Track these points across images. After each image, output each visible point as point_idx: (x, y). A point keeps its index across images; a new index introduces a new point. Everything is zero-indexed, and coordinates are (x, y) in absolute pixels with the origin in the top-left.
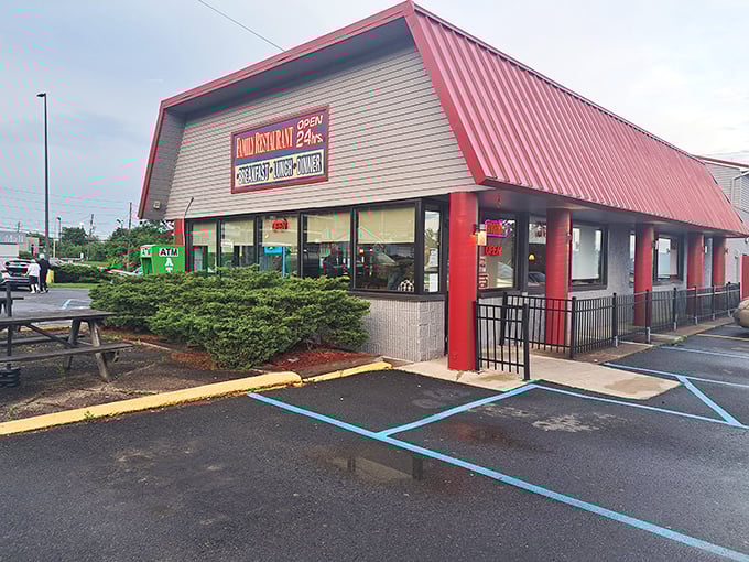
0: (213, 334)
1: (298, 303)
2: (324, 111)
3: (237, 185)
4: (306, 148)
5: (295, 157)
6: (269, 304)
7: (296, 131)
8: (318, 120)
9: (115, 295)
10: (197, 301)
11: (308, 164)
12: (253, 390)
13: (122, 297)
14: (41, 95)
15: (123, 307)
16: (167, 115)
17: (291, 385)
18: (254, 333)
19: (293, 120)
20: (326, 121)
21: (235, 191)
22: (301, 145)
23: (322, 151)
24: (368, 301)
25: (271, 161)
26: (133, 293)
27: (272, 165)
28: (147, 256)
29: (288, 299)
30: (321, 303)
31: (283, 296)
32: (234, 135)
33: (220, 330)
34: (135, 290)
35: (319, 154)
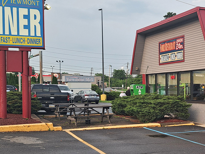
0: (138, 112)
1: (164, 104)
2: (183, 37)
3: (160, 62)
4: (179, 50)
5: (176, 52)
6: (154, 104)
7: (176, 43)
8: (181, 40)
9: (118, 102)
10: (136, 103)
11: (179, 56)
12: (145, 127)
13: (120, 103)
14: (100, 10)
15: (120, 106)
16: (138, 36)
17: (157, 127)
18: (149, 112)
19: (175, 39)
20: (184, 40)
21: (160, 64)
22: (177, 49)
23: (183, 51)
24: (191, 104)
25: (170, 54)
26: (124, 102)
27: (170, 55)
28: (132, 89)
29: (161, 103)
30: (171, 104)
31: (159, 102)
32: (160, 43)
33: (140, 111)
34: (125, 101)
35: (182, 52)
